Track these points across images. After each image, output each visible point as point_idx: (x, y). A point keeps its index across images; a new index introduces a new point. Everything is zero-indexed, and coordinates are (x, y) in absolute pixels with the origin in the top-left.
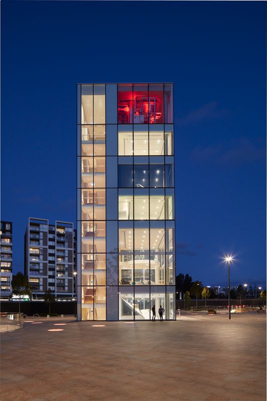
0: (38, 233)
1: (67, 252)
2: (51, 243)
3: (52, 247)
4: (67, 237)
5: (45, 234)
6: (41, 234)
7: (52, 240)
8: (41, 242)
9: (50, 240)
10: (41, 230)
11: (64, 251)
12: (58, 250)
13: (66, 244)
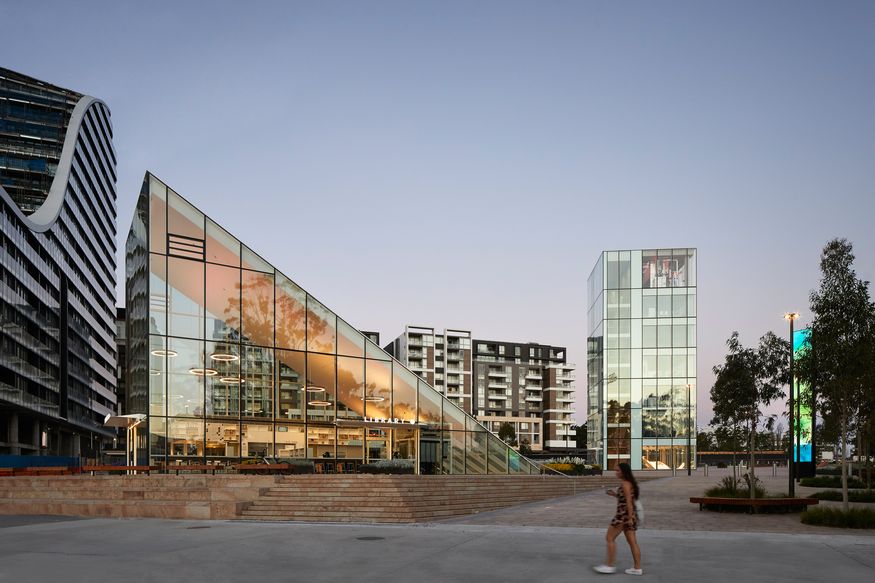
0: (419, 348)
1: (462, 377)
2: (438, 364)
3: (440, 371)
4: (462, 354)
5: (430, 349)
6: (425, 350)
7: (440, 358)
8: (425, 362)
9: (438, 359)
10: (425, 344)
11: (457, 375)
12: (449, 375)
13: (461, 365)
